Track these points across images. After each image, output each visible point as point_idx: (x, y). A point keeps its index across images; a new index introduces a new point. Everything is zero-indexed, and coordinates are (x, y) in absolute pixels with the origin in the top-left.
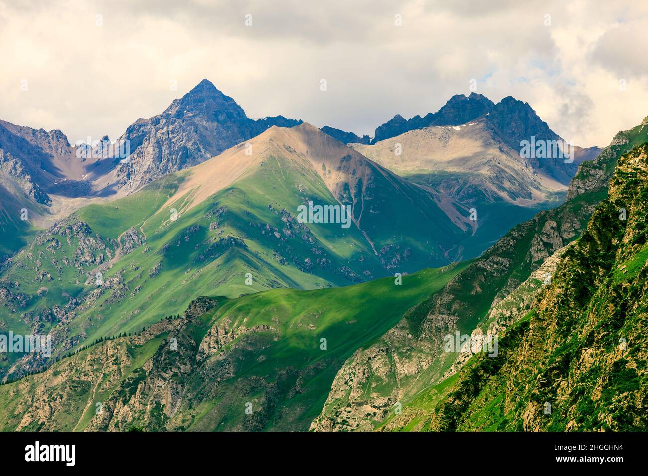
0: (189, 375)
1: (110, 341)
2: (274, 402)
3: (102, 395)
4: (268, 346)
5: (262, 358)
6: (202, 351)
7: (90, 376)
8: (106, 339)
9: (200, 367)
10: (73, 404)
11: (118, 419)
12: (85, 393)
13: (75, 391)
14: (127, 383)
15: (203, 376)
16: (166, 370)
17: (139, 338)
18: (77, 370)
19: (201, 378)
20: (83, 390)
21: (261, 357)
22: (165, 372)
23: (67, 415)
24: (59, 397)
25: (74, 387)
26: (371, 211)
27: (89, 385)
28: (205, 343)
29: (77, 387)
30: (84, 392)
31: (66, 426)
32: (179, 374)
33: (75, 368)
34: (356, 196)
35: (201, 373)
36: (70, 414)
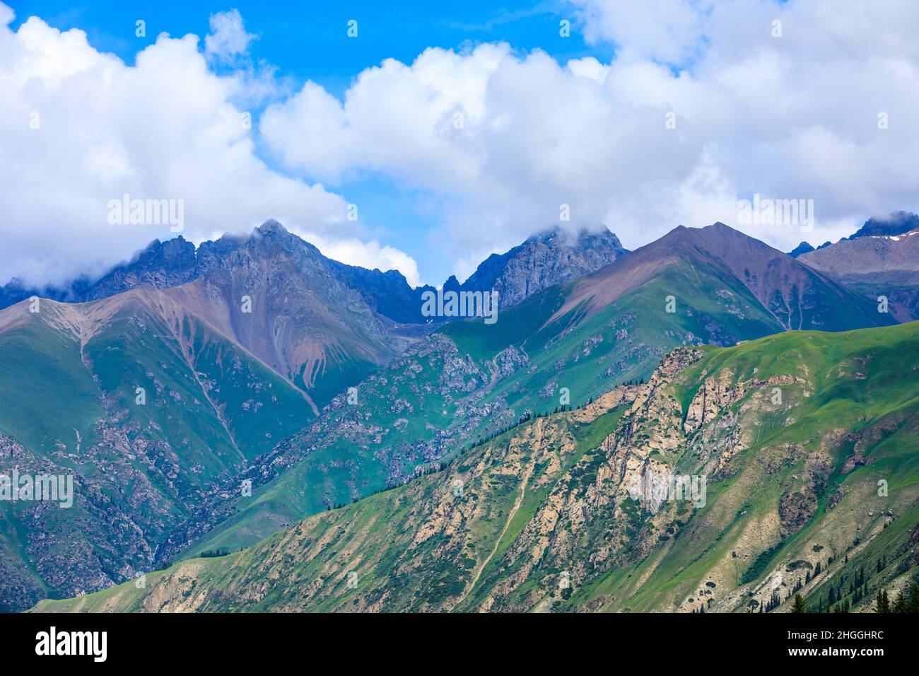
0: (675, 452)
1: (541, 420)
2: (822, 479)
3: (535, 493)
4: (797, 405)
5: (790, 421)
6: (692, 417)
7: (516, 467)
8: (535, 416)
9: (691, 440)
10: (493, 507)
11: (570, 519)
12: (509, 492)
13: (495, 489)
14: (578, 469)
15: (699, 452)
16: (641, 445)
17: (584, 414)
18: (494, 461)
19: (694, 455)
20: (507, 487)
21: (788, 420)
22: (639, 448)
23: (485, 523)
24: (471, 498)
25: (492, 483)
26: (813, 322)
27: (516, 480)
28: (696, 406)
29: (497, 483)
30: (507, 490)
31: (485, 537)
32: (661, 452)
33: (491, 459)
34: (791, 305)
35: (695, 448)
36: (488, 520)
